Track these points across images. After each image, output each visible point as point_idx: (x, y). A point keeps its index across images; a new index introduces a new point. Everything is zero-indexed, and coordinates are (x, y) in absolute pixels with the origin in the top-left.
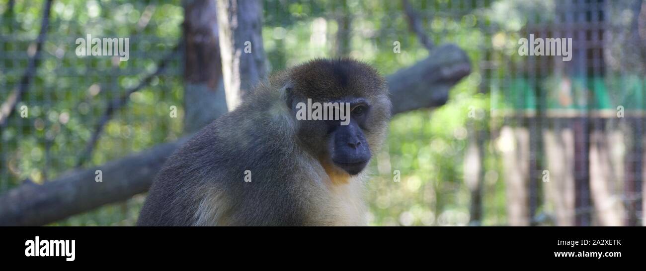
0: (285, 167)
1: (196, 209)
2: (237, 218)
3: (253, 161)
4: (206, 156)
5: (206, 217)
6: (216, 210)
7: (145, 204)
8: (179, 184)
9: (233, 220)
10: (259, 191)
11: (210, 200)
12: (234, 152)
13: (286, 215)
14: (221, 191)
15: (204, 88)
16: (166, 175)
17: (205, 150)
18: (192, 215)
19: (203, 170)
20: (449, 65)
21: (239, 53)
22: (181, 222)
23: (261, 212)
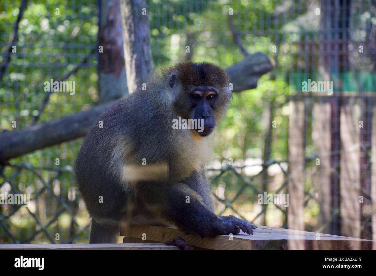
0: (167, 125)
1: (113, 151)
2: (137, 156)
3: (147, 121)
4: (118, 118)
5: (118, 156)
6: (125, 151)
7: (81, 148)
8: (102, 136)
9: (135, 158)
10: (150, 140)
11: (120, 145)
12: (135, 116)
13: (167, 154)
14: (127, 139)
15: (112, 76)
16: (94, 131)
17: (117, 115)
18: (110, 155)
19: (116, 127)
20: (258, 64)
21: (135, 56)
22: (103, 159)
23: (151, 152)
